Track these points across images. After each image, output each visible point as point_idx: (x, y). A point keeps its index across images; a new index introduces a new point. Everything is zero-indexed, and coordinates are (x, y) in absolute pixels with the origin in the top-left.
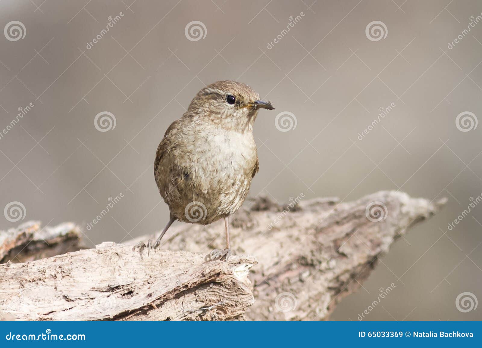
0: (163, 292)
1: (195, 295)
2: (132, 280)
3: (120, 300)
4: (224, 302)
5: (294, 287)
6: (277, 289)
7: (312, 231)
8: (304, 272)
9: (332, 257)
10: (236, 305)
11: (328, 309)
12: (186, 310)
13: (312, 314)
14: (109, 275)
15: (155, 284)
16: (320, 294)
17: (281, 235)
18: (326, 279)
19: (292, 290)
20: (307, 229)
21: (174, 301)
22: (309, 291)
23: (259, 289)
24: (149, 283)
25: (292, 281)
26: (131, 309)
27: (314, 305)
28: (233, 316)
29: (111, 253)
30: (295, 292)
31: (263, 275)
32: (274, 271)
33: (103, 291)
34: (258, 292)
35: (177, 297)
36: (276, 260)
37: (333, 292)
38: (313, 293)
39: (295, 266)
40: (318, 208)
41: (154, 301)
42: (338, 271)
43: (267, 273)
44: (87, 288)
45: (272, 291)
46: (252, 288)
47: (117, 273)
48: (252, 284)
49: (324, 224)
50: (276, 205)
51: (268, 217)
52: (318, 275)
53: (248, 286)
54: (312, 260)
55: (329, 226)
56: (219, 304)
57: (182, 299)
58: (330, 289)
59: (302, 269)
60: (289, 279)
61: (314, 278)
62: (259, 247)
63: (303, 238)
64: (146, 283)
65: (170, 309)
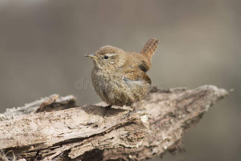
0: (111, 126)
1: (125, 128)
2: (98, 121)
3: (92, 129)
4: (137, 131)
5: (167, 126)
6: (159, 126)
7: (175, 102)
8: (171, 119)
9: (184, 113)
10: (142, 133)
11: (181, 135)
12: (120, 134)
13: (174, 137)
14: (88, 118)
15: (107, 123)
16: (178, 129)
17: (162, 103)
18: (181, 123)
19: (166, 127)
20: (173, 101)
21: (115, 131)
22: (173, 127)
23: (152, 126)
24: (105, 122)
25: (166, 123)
26: (97, 133)
27: (175, 134)
28: (140, 137)
29: (89, 109)
30: (167, 128)
31: (154, 120)
32: (158, 118)
33: (85, 125)
34: (151, 127)
35: (117, 128)
36: (159, 113)
37: (183, 128)
38: (175, 128)
39: (167, 117)
40: (178, 92)
41: (107, 130)
42: (186, 119)
43: (156, 119)
44: (78, 124)
45: (158, 127)
46: (149, 126)
47: (91, 117)
48: (149, 124)
49: (180, 99)
50: (160, 90)
51: (157, 95)
52: (177, 120)
53: (147, 125)
54: (175, 114)
55: (183, 100)
56: (135, 132)
57: (119, 129)
58: (182, 127)
59: (170, 118)
60: (165, 122)
61: (176, 122)
62: (152, 108)
63: (171, 105)
64: (104, 122)
65: (113, 134)
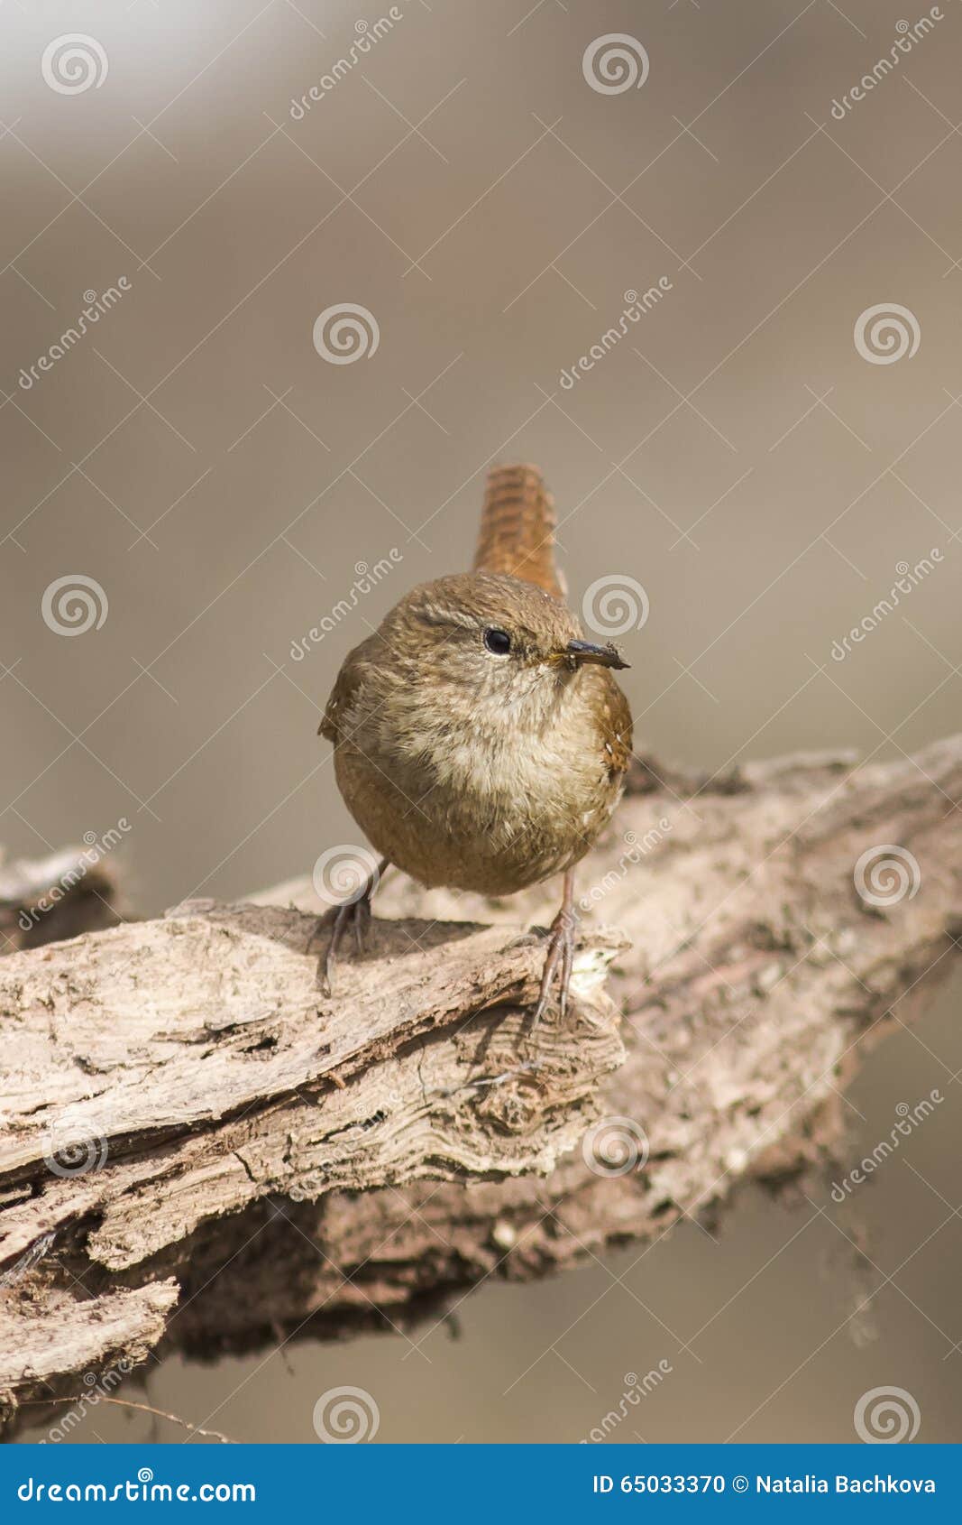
0: (364, 1040)
1: (456, 1043)
2: (273, 1006)
3: (238, 1065)
4: (541, 1060)
5: (739, 1013)
6: (687, 1021)
7: (783, 849)
8: (766, 967)
9: (844, 923)
10: (574, 1071)
11: (838, 1071)
12: (429, 1088)
13: (792, 1088)
14: (204, 995)
15: (339, 1016)
16: (814, 1031)
17: (695, 864)
18: (830, 988)
19: (732, 1021)
20: (769, 845)
21: (393, 1066)
22: (781, 1020)
23: (638, 1021)
24: (320, 1015)
25: (734, 994)
26: (272, 1090)
27: (796, 1063)
28: (564, 1101)
29: (208, 930)
30: (740, 1033)
31: (648, 980)
32: (678, 967)
33: (189, 1043)
34: (633, 1029)
35: (404, 1051)
36: (683, 935)
37: (850, 1024)
38: (794, 1027)
39: (737, 953)
40: (798, 782)
41: (338, 1066)
42: (862, 963)
43: (659, 974)
44: (141, 1033)
45: (675, 1025)
46: (618, 1020)
47: (229, 988)
48: (617, 1008)
49: (819, 829)
50: (676, 779)
51: (658, 813)
52: (805, 975)
53: (604, 1012)
54: (787, 935)
55: (836, 832)
56: (524, 1068)
57: (416, 1056)
58: (841, 1014)
59: (759, 959)
60: (722, 991)
61: (795, 984)
62: (633, 901)
63: (759, 871)
64: (313, 1015)
65: (383, 1088)
